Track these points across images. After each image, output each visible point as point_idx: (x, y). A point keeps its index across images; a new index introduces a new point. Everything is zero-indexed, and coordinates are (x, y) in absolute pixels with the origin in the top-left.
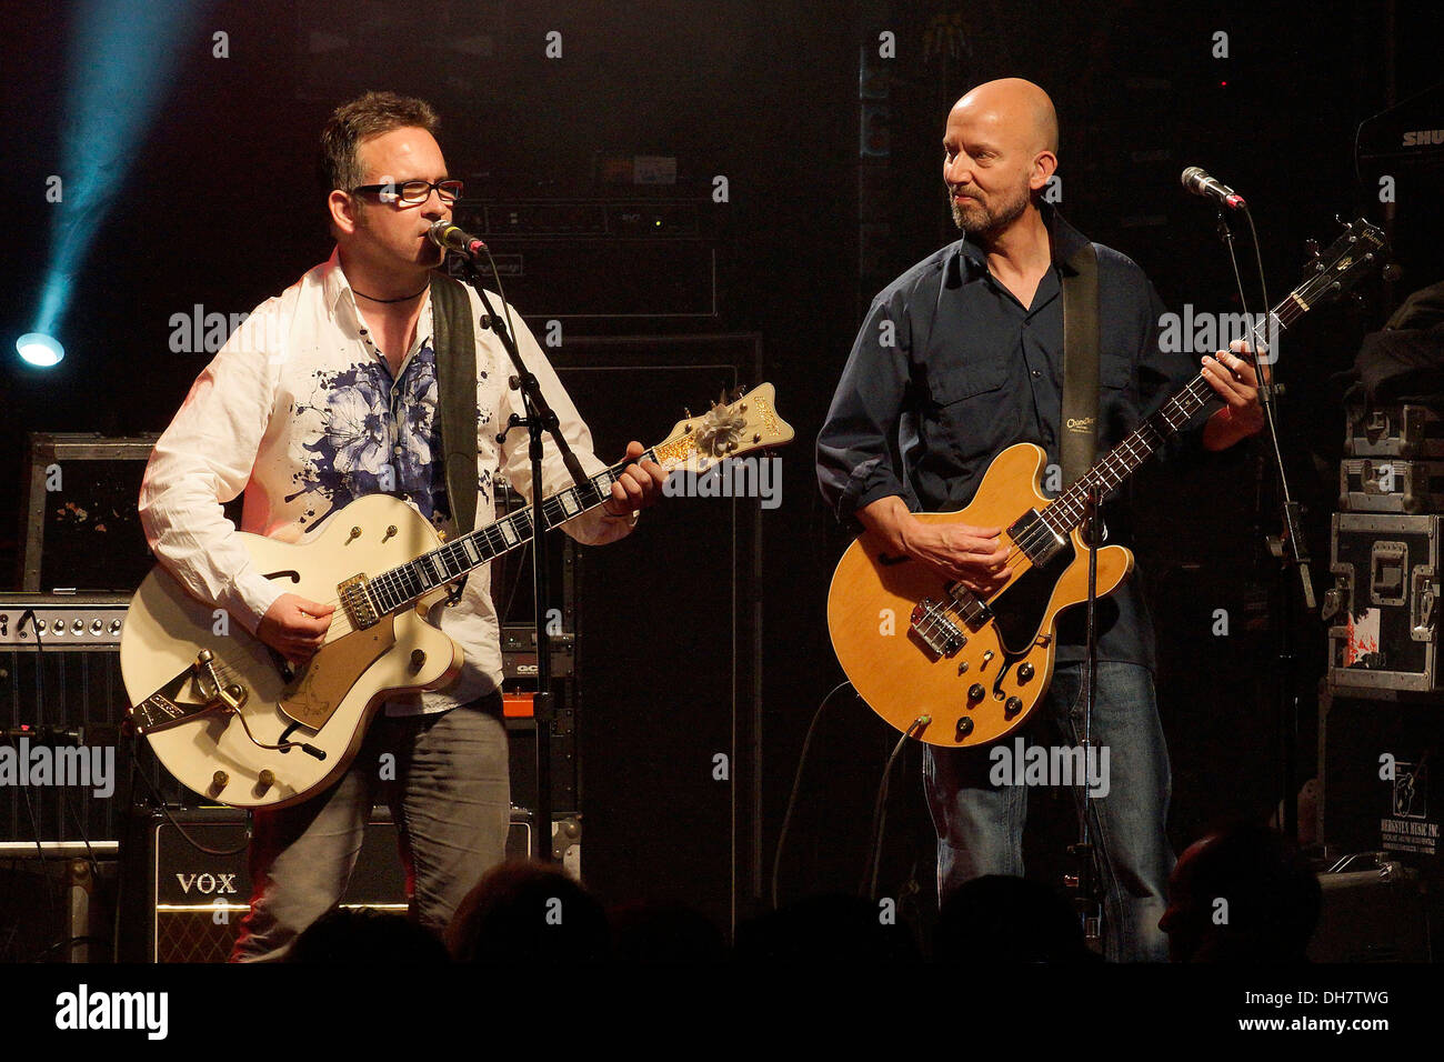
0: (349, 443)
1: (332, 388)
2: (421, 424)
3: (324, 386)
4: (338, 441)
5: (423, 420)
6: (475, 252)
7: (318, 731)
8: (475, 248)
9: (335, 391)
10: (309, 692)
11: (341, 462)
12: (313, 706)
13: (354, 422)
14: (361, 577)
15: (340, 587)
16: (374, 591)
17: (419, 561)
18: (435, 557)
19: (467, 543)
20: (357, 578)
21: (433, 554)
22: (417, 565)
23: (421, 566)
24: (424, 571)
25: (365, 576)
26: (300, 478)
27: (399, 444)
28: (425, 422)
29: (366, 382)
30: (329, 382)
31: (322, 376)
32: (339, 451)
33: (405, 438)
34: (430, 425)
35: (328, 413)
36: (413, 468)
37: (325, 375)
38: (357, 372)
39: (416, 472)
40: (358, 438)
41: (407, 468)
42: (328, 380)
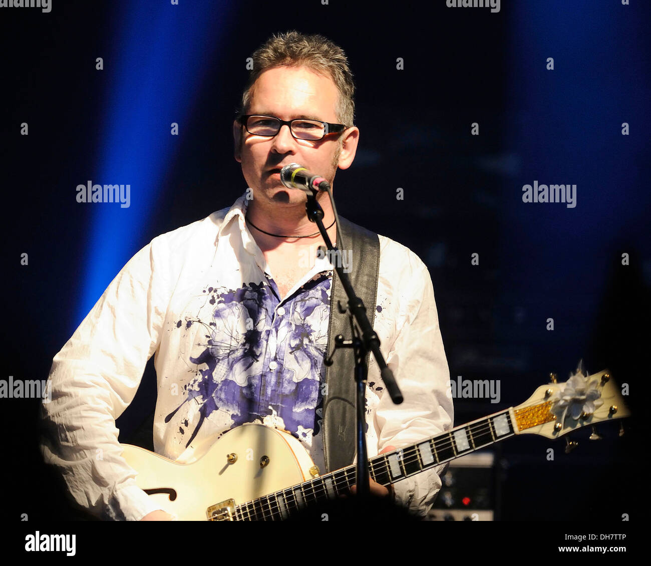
0: (228, 354)
1: (220, 302)
2: (306, 341)
3: (212, 302)
4: (222, 353)
5: (308, 337)
6: (317, 188)
8: (317, 184)
9: (222, 305)
11: (220, 374)
13: (234, 334)
14: (229, 503)
15: (210, 511)
16: (238, 518)
17: (283, 495)
18: (298, 492)
19: (328, 481)
20: (226, 503)
21: (296, 488)
22: (280, 498)
23: (284, 499)
24: (285, 505)
25: (235, 503)
26: (187, 388)
27: (275, 359)
28: (309, 339)
29: (254, 299)
30: (218, 298)
31: (212, 292)
32: (218, 362)
33: (282, 355)
34: (314, 342)
35: (212, 326)
36: (285, 385)
37: (215, 291)
38: (247, 290)
39: (288, 388)
40: (237, 350)
41: (279, 383)
42: (218, 295)
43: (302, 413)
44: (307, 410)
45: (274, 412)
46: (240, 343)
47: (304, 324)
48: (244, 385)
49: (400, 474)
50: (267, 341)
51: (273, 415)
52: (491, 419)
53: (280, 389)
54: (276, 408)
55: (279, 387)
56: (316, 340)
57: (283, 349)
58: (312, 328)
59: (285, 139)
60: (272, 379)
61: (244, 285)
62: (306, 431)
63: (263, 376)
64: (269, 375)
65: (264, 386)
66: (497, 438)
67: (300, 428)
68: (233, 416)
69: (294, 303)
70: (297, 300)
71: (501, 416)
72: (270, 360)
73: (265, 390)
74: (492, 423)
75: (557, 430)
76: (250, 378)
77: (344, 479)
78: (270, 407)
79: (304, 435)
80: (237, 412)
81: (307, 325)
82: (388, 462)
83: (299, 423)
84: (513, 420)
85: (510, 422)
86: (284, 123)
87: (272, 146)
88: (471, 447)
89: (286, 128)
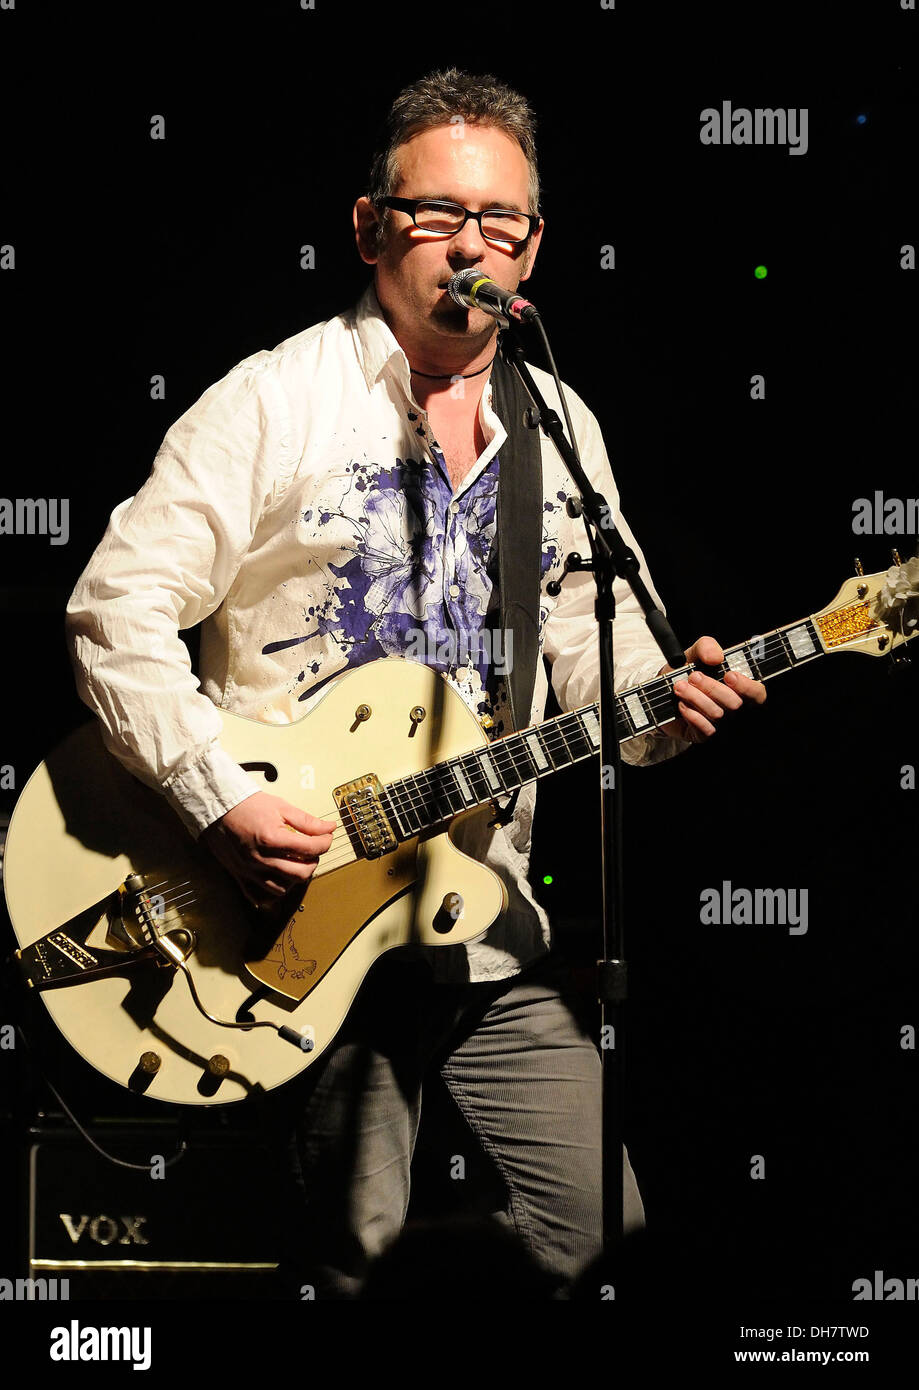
0: (389, 571)
1: (373, 488)
3: (361, 486)
4: (374, 567)
6: (518, 316)
7: (297, 1004)
8: (517, 310)
9: (376, 493)
10: (287, 947)
11: (375, 599)
12: (293, 965)
14: (369, 780)
15: (338, 793)
16: (392, 803)
17: (460, 764)
18: (484, 759)
19: (532, 740)
20: (365, 781)
21: (481, 753)
22: (457, 769)
23: (463, 771)
24: (467, 779)
25: (377, 779)
26: (316, 613)
27: (456, 582)
30: (370, 481)
31: (359, 471)
32: (374, 581)
33: (464, 574)
36: (469, 620)
37: (364, 470)
38: (404, 470)
39: (473, 625)
40: (402, 565)
42: (368, 477)
46: (407, 556)
50: (441, 552)
52: (784, 633)
57: (465, 566)
59: (471, 240)
61: (399, 462)
66: (795, 661)
69: (472, 499)
70: (477, 495)
71: (799, 629)
72: (450, 583)
74: (786, 640)
75: (883, 643)
77: (558, 734)
82: (625, 706)
84: (819, 634)
85: (814, 636)
86: (470, 215)
87: (453, 246)
88: (756, 678)
89: (472, 223)
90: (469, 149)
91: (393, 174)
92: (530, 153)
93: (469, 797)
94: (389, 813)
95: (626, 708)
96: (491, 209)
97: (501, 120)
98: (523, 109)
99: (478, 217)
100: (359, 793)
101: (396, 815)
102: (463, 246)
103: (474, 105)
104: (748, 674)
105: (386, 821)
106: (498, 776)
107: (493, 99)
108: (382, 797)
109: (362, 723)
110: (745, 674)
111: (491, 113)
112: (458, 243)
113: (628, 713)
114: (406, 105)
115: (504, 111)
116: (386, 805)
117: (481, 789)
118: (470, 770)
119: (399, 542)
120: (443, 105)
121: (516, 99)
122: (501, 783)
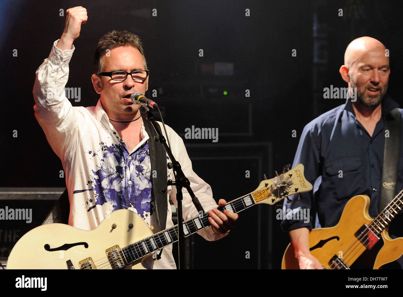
0: (109, 176)
1: (105, 150)
4: (106, 174)
9: (106, 152)
11: (105, 183)
14: (116, 247)
15: (107, 251)
16: (123, 254)
17: (144, 241)
18: (151, 239)
19: (166, 233)
20: (115, 247)
21: (150, 238)
22: (143, 243)
23: (145, 243)
24: (146, 246)
25: (119, 247)
27: (130, 180)
28: (142, 173)
29: (118, 152)
30: (104, 148)
32: (104, 178)
33: (133, 177)
34: (144, 175)
35: (102, 161)
36: (136, 192)
37: (103, 144)
38: (114, 147)
39: (137, 193)
40: (113, 174)
41: (133, 191)
42: (104, 146)
43: (145, 204)
44: (147, 203)
45: (132, 206)
46: (115, 171)
47: (140, 165)
48: (118, 191)
49: (201, 227)
50: (125, 171)
51: (132, 207)
52: (242, 198)
53: (134, 194)
54: (133, 204)
55: (133, 193)
56: (145, 174)
57: (133, 175)
58: (144, 168)
59: (130, 81)
60: (130, 190)
61: (113, 145)
62: (147, 213)
63: (126, 188)
64: (129, 188)
65: (127, 192)
66: (246, 207)
67: (144, 212)
68: (114, 206)
69: (136, 155)
70: (137, 153)
71: (247, 197)
72: (128, 181)
73: (128, 195)
74: (243, 201)
75: (273, 200)
76: (121, 188)
77: (174, 231)
78: (130, 204)
79: (147, 215)
80: (115, 204)
81: (141, 166)
82: (194, 222)
83: (144, 210)
84: (253, 198)
85: (252, 199)
86: (128, 74)
87: (124, 84)
88: (234, 212)
89: (129, 76)
90: (125, 54)
91: (102, 65)
92: (142, 52)
93: (147, 251)
94: (123, 257)
95: (195, 223)
96: (134, 71)
97: (132, 44)
98: (138, 39)
99: (131, 74)
100: (113, 251)
101: (125, 258)
102: (128, 84)
103: (123, 40)
104: (232, 211)
105: (122, 260)
106: (156, 245)
107: (129, 38)
108: (121, 252)
109: (114, 229)
110: (231, 211)
111: (129, 42)
112: (126, 83)
113: (195, 224)
114: (102, 44)
115: (133, 41)
116: (122, 255)
117: (151, 249)
118: (147, 243)
119: (112, 166)
120: (114, 42)
121: (135, 36)
122: (157, 247)
